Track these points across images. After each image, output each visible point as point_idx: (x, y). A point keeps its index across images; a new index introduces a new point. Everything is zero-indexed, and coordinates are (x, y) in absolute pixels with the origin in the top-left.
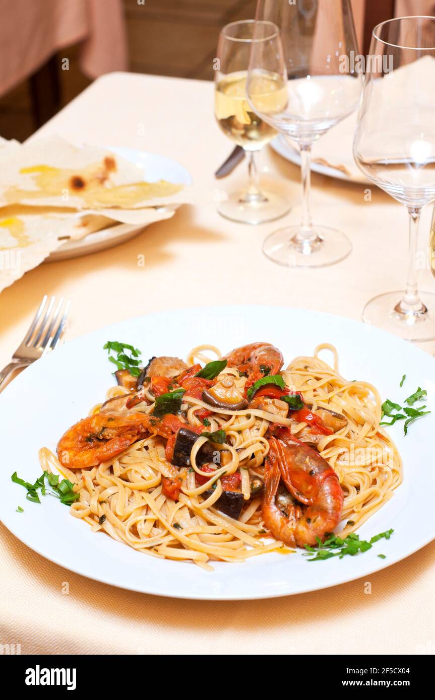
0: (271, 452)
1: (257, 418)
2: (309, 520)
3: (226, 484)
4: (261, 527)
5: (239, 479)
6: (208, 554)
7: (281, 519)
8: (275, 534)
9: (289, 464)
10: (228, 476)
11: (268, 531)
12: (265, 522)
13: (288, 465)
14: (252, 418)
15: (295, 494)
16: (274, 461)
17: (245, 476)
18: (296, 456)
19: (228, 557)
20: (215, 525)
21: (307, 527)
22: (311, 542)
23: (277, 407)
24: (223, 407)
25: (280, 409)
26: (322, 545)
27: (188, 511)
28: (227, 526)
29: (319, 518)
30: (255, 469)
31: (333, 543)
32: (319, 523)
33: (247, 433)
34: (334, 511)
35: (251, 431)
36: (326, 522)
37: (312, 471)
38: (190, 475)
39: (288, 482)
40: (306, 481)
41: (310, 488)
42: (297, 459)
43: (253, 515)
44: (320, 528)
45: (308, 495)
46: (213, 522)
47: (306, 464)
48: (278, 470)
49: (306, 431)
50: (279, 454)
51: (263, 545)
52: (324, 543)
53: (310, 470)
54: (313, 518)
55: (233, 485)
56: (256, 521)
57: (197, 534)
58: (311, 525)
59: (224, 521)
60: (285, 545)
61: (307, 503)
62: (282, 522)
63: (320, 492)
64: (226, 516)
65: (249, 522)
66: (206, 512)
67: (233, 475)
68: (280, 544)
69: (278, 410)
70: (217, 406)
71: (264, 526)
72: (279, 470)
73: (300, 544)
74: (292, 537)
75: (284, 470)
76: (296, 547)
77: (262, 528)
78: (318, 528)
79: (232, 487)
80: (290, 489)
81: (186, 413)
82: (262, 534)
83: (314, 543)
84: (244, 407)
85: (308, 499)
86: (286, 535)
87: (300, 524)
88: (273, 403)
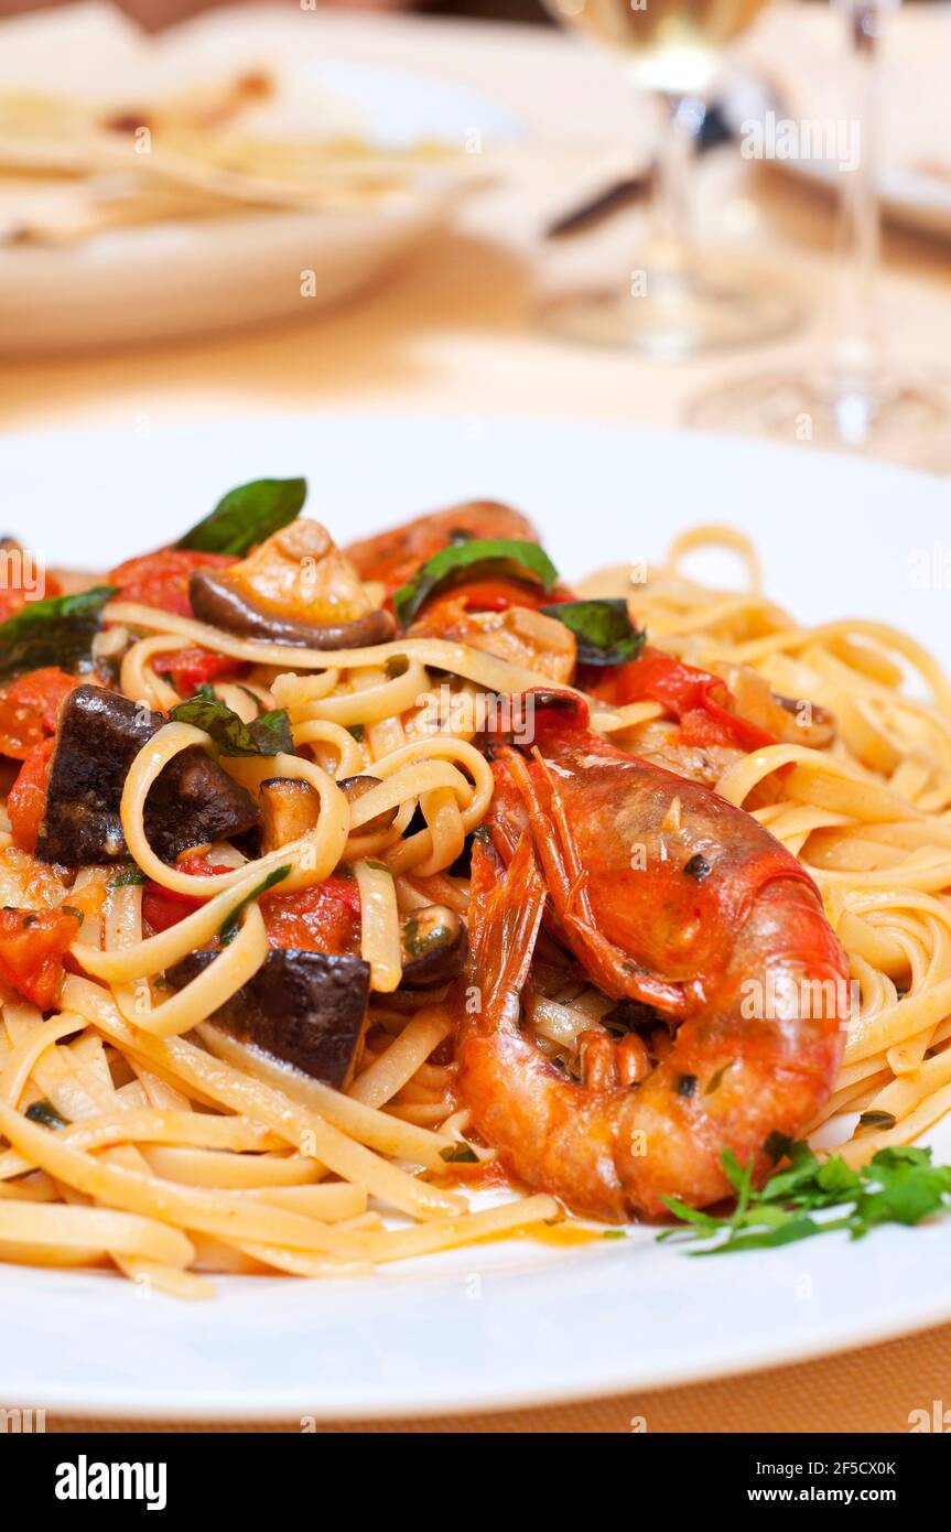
0: (501, 806)
1: (435, 675)
2: (685, 1084)
3: (285, 925)
4: (452, 1134)
5: (347, 906)
6: (193, 1235)
7: (551, 1092)
8: (519, 1160)
9: (588, 842)
10: (300, 893)
11: (485, 1154)
12: (473, 1117)
13: (583, 847)
14: (414, 675)
15: (619, 969)
16: (516, 845)
17: (376, 894)
18: (618, 806)
19: (295, 1250)
20: (232, 1113)
21: (679, 1118)
22: (696, 1189)
23: (525, 639)
24: (284, 635)
25: (541, 648)
26: (755, 1196)
27: (101, 1052)
28: (286, 1115)
29: (737, 1067)
30: (421, 884)
31: (811, 1186)
32: (739, 1089)
33: (388, 735)
34: (812, 1033)
35: (409, 726)
36: (771, 1086)
37: (698, 858)
38: (118, 901)
39: (585, 924)
40: (667, 906)
41: (689, 934)
42: (622, 817)
43: (413, 1080)
44: (742, 1113)
45: (680, 968)
46: (218, 1097)
47: (669, 830)
48: (533, 877)
49: (661, 733)
50: (536, 807)
51: (466, 1213)
52: (760, 1189)
53: (687, 858)
54: (706, 1072)
55: (320, 932)
56: (430, 1111)
57: (143, 1146)
58: (699, 1102)
59: (278, 1095)
60: (569, 1213)
61: (676, 1006)
62: (556, 1105)
63: (737, 948)
64: (285, 1069)
65: (394, 1105)
66: (186, 1056)
67: (320, 887)
68: (545, 1206)
69: (530, 652)
70: (255, 631)
71: (469, 1132)
72: (537, 878)
73: (644, 1197)
74: (606, 1170)
75: (562, 873)
76: (624, 1216)
77: (460, 1138)
78: (733, 1114)
79: (318, 939)
80: (589, 952)
81: (115, 664)
82: (459, 1167)
83: (713, 1193)
84: (375, 635)
85: (679, 986)
86: (575, 1164)
87: (643, 1108)
88: (509, 625)
